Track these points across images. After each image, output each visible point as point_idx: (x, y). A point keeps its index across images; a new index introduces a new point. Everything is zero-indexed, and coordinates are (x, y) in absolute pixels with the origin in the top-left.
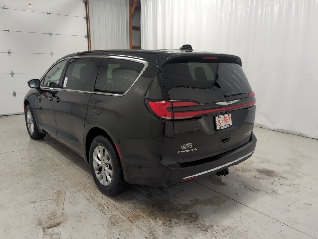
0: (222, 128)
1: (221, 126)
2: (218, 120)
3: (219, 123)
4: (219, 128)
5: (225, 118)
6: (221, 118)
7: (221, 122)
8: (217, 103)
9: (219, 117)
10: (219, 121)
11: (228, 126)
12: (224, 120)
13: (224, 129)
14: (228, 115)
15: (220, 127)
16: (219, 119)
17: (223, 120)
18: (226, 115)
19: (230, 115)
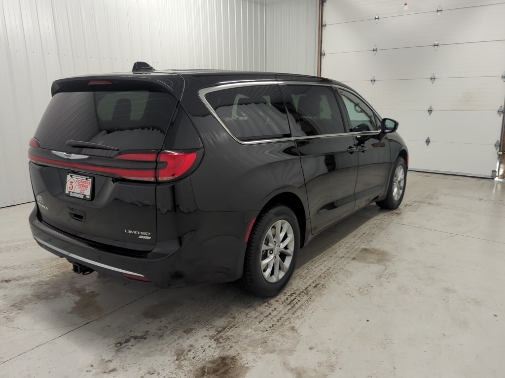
0: (71, 194)
1: (72, 191)
2: (70, 180)
3: (71, 186)
4: (68, 192)
5: (81, 182)
6: (75, 180)
7: (74, 184)
8: (54, 152)
9: (71, 176)
10: (72, 182)
11: (82, 197)
12: (79, 185)
13: (73, 197)
14: (87, 179)
15: (70, 192)
16: (72, 180)
17: (77, 183)
18: (84, 178)
19: (91, 180)
